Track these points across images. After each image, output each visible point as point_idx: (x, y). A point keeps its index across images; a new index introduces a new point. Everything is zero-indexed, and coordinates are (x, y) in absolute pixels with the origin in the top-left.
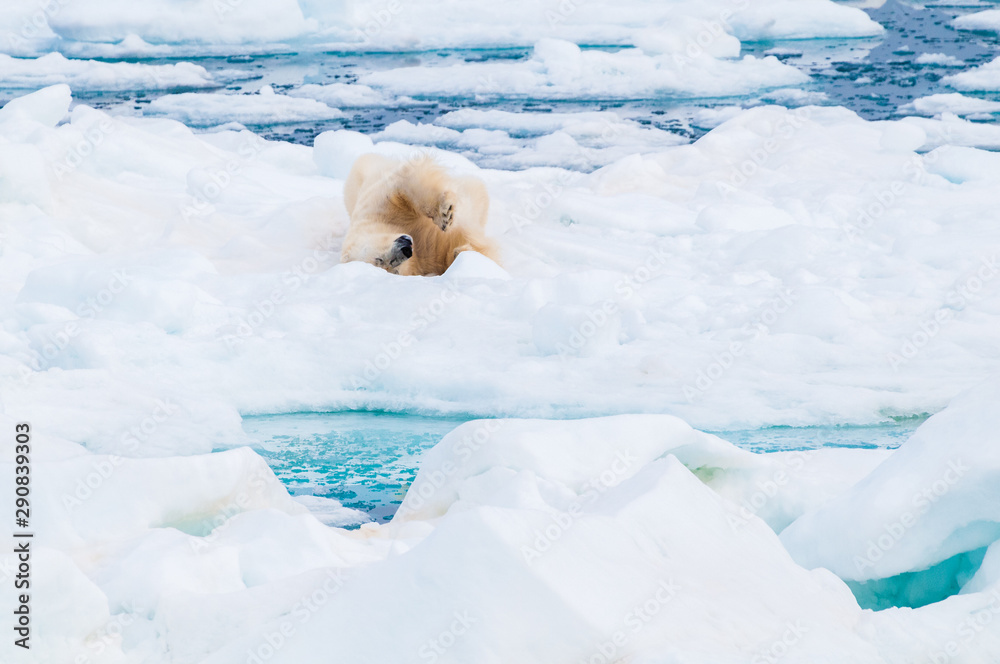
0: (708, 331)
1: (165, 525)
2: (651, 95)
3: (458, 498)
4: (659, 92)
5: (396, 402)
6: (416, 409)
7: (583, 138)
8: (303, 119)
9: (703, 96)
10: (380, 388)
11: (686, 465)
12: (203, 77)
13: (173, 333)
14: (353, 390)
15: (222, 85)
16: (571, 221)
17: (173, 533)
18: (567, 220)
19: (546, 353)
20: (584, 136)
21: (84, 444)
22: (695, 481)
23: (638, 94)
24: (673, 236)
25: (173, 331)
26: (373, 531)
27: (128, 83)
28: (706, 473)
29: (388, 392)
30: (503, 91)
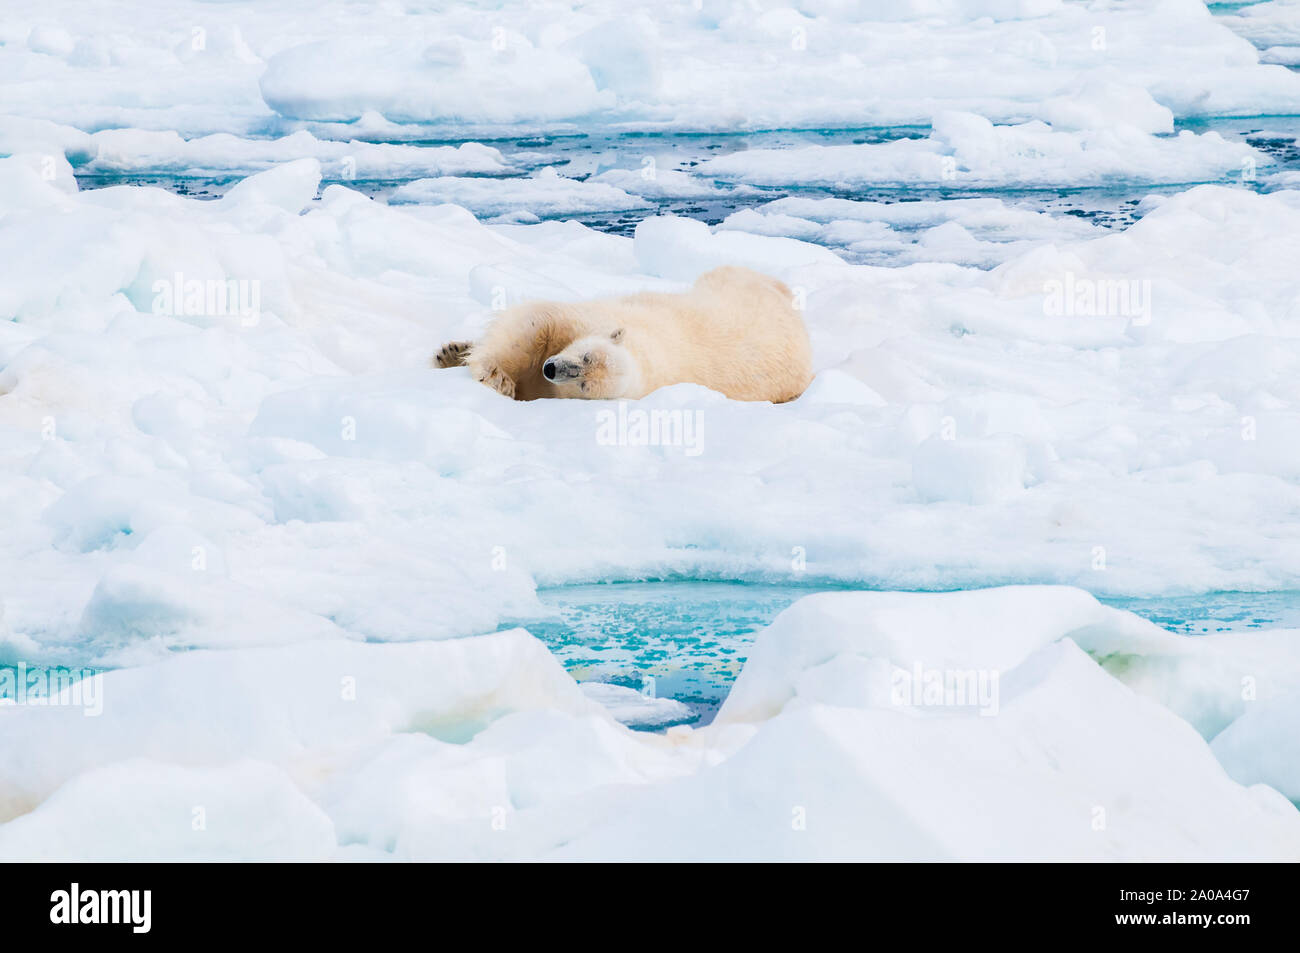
0: (1139, 470)
1: (414, 729)
2: (1097, 181)
3: (795, 694)
4: (1106, 177)
5: (736, 563)
6: (761, 572)
7: (985, 231)
8: (593, 209)
9: (1165, 182)
10: (714, 545)
11: (1091, 653)
12: (497, 161)
13: (448, 475)
14: (680, 547)
15: (523, 171)
16: (965, 331)
17: (422, 740)
18: (959, 330)
19: (929, 499)
20: (987, 228)
21: (333, 618)
22: (1101, 674)
23: (1081, 180)
24: (1096, 350)
25: (448, 473)
26: (684, 737)
27: (403, 170)
28: (1119, 662)
29: (725, 550)
30: (905, 178)
